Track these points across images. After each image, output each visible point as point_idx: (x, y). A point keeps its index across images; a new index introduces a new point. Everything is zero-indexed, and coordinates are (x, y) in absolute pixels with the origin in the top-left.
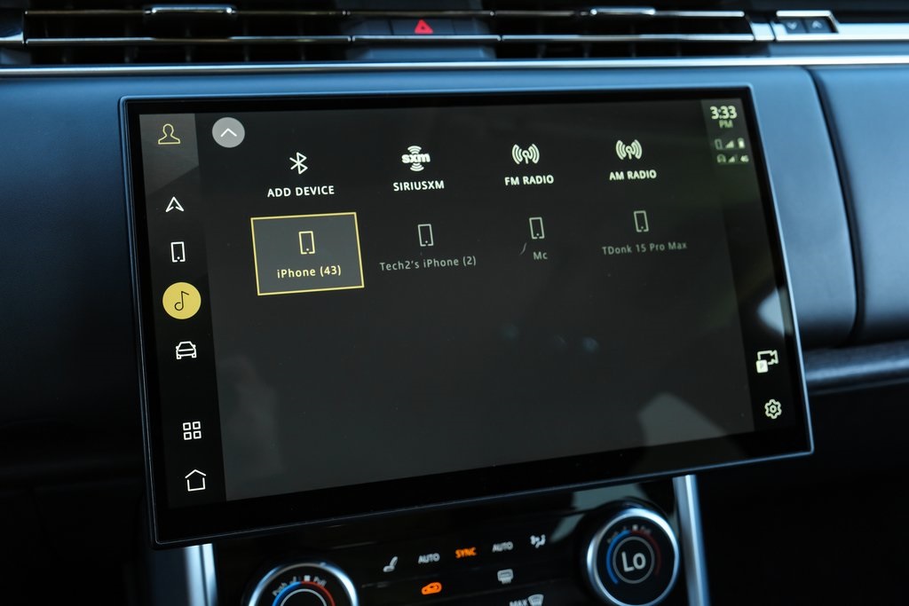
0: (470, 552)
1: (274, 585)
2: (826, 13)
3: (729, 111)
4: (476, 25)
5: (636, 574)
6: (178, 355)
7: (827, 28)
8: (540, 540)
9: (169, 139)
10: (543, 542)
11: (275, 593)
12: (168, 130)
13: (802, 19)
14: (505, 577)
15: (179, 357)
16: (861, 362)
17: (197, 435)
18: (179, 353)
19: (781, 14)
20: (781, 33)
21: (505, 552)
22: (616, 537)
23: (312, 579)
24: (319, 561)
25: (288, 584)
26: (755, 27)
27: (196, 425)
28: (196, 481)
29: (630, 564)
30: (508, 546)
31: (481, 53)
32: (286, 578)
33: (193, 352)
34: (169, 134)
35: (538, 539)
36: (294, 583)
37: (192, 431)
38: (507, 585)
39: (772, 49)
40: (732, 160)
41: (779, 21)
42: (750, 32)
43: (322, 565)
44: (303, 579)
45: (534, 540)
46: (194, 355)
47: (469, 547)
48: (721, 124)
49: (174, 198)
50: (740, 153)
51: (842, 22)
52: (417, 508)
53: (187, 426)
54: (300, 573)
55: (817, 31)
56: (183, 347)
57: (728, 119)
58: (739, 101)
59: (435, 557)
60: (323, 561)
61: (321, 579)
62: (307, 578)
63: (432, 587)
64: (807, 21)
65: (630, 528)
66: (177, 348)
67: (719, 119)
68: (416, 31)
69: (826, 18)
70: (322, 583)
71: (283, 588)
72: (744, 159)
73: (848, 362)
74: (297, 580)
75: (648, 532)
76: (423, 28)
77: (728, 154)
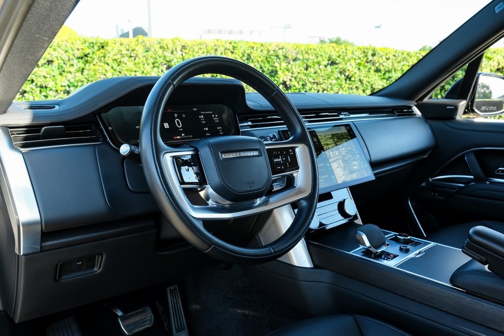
19: (342, 113)
20: (344, 117)
26: (340, 116)
41: (342, 115)
55: (347, 116)
58: (348, 126)
64: (345, 114)
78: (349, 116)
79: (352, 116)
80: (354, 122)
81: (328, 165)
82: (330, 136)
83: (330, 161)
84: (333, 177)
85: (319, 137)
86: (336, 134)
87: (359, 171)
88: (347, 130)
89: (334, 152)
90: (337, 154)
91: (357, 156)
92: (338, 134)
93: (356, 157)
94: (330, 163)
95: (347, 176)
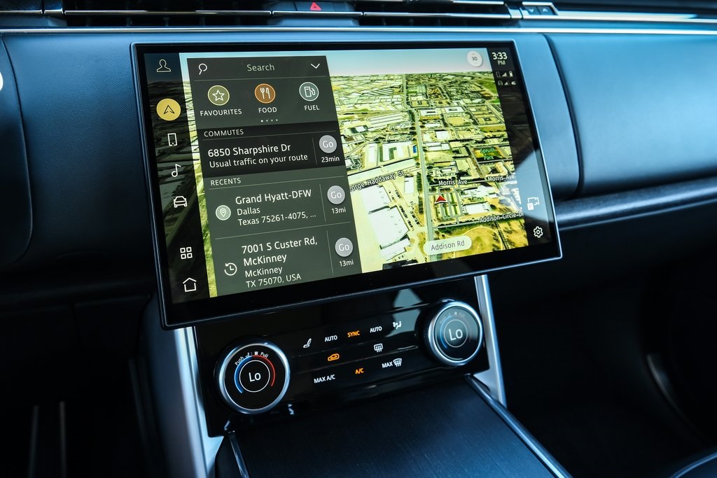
0: (356, 333)
1: (236, 358)
2: (550, 4)
3: (503, 55)
4: (347, 6)
7: (551, 12)
9: (163, 69)
10: (400, 324)
11: (236, 363)
12: (163, 63)
13: (537, 6)
14: (378, 348)
15: (176, 206)
16: (580, 210)
17: (190, 256)
18: (176, 203)
19: (524, 3)
20: (526, 15)
21: (377, 333)
22: (445, 319)
23: (259, 354)
24: (264, 342)
25: (245, 357)
26: (511, 11)
27: (189, 250)
28: (190, 285)
30: (379, 328)
31: (350, 22)
32: (243, 353)
33: (184, 203)
34: (163, 66)
35: (397, 324)
36: (248, 357)
37: (186, 253)
38: (380, 353)
39: (522, 23)
40: (506, 84)
41: (524, 8)
42: (508, 13)
43: (266, 345)
44: (254, 354)
46: (185, 205)
47: (355, 330)
48: (499, 62)
50: (510, 80)
51: (559, 10)
52: (330, 298)
53: (183, 250)
54: (252, 350)
55: (545, 13)
56: (178, 200)
57: (503, 60)
58: (508, 49)
59: (335, 337)
60: (266, 342)
61: (265, 353)
62: (256, 353)
63: (333, 357)
64: (539, 8)
65: (453, 314)
66: (175, 200)
67: (497, 60)
68: (311, 9)
69: (549, 6)
70: (266, 356)
71: (241, 360)
72: (513, 83)
73: (571, 210)
74: (250, 355)
75: (463, 316)
76: (315, 7)
77: (504, 80)
78: (554, 13)
79: (562, 15)
80: (554, 39)
81: (335, 195)
82: (398, 83)
83: (352, 180)
84: (343, 247)
85: (335, 85)
86: (431, 76)
87: (493, 224)
88: (493, 63)
89: (386, 148)
90: (399, 155)
91: (500, 166)
92: (441, 78)
93: (494, 171)
94: (347, 190)
95: (421, 245)
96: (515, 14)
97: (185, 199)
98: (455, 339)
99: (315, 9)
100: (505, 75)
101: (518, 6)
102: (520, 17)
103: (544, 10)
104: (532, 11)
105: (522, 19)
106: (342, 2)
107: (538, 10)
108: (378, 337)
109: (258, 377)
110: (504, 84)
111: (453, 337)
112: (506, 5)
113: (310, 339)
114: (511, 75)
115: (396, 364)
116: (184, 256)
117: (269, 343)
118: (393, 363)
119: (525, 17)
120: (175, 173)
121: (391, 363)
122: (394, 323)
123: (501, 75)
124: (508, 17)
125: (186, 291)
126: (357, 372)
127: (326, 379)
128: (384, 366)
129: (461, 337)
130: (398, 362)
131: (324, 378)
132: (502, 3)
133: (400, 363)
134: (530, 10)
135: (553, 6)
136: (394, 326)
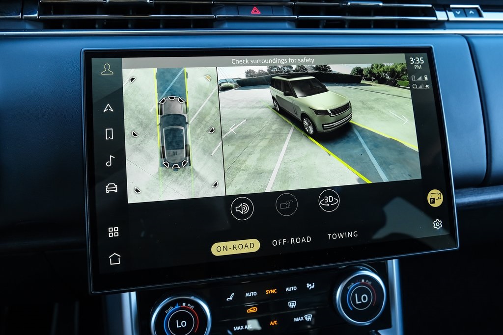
0: (273, 291)
1: (166, 307)
2: (477, 6)
3: (420, 60)
4: (285, 11)
5: (363, 305)
6: (107, 190)
7: (478, 15)
8: (312, 286)
9: (107, 72)
10: (313, 286)
11: (166, 312)
12: (107, 67)
13: (464, 9)
14: (292, 304)
15: (108, 192)
17: (116, 234)
18: (108, 189)
21: (293, 292)
22: (353, 285)
23: (186, 305)
24: (190, 296)
25: (174, 307)
27: (116, 229)
28: (115, 259)
29: (359, 300)
30: (295, 288)
31: (287, 25)
32: (172, 304)
33: (115, 189)
34: (107, 69)
35: (310, 285)
36: (177, 307)
37: (114, 232)
38: (293, 309)
39: (447, 25)
40: (421, 87)
43: (192, 298)
44: (182, 305)
45: (308, 285)
46: (116, 191)
47: (273, 289)
48: (415, 67)
49: (108, 104)
50: (426, 83)
51: (484, 11)
53: (111, 230)
54: (180, 302)
56: (110, 186)
57: (419, 65)
59: (254, 294)
60: (193, 296)
61: (191, 305)
62: (184, 304)
63: (252, 309)
64: (466, 10)
65: (360, 281)
66: (107, 187)
67: (414, 64)
68: (252, 13)
69: (477, 8)
70: (192, 307)
71: (171, 309)
72: (427, 86)
74: (179, 305)
75: (370, 283)
76: (255, 11)
77: (419, 84)
78: (481, 16)
80: (475, 41)
96: (441, 16)
97: (116, 186)
98: (360, 302)
99: (255, 13)
100: (420, 79)
101: (445, 8)
102: (447, 19)
103: (471, 12)
104: (459, 13)
105: (448, 21)
106: (281, 6)
107: (465, 12)
108: (292, 296)
109: (184, 323)
110: (418, 86)
111: (358, 301)
112: (434, 8)
113: (233, 294)
114: (426, 78)
115: (306, 319)
116: (111, 235)
117: (195, 296)
118: (304, 318)
119: (450, 19)
120: (109, 164)
121: (302, 318)
122: (308, 284)
123: (416, 79)
124: (434, 19)
125: (111, 264)
126: (271, 323)
127: (244, 327)
128: (296, 320)
129: (366, 301)
130: (308, 318)
131: (242, 327)
132: (431, 6)
133: (310, 319)
134: (457, 12)
135: (480, 8)
136: (308, 287)
